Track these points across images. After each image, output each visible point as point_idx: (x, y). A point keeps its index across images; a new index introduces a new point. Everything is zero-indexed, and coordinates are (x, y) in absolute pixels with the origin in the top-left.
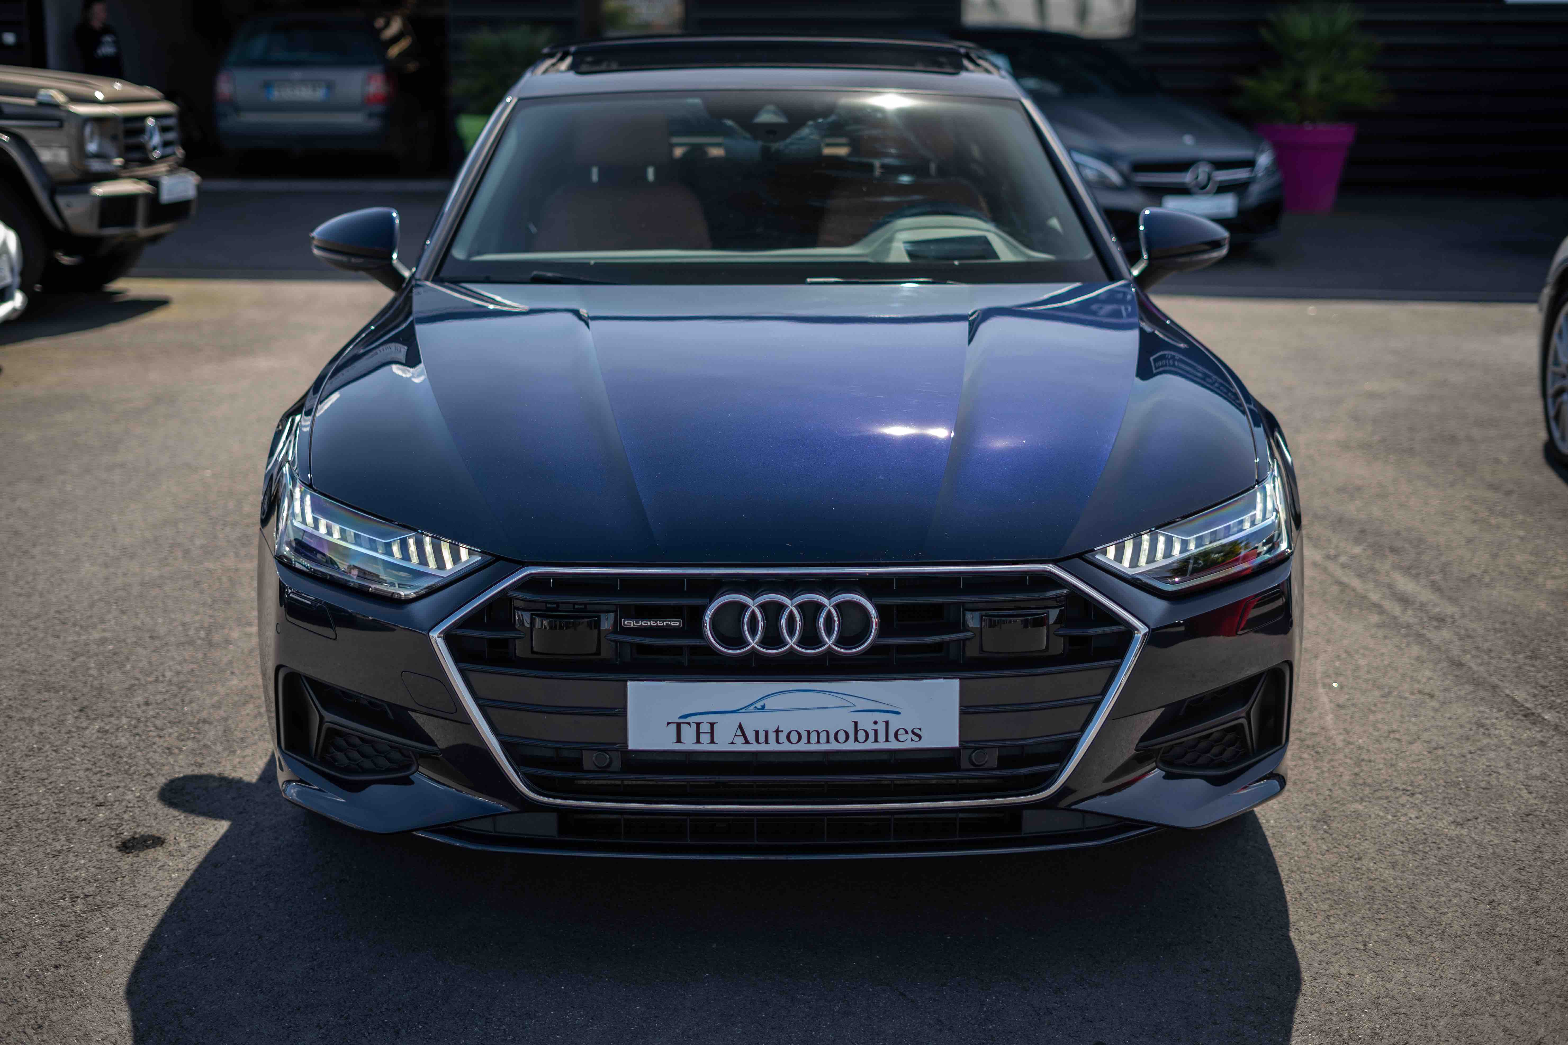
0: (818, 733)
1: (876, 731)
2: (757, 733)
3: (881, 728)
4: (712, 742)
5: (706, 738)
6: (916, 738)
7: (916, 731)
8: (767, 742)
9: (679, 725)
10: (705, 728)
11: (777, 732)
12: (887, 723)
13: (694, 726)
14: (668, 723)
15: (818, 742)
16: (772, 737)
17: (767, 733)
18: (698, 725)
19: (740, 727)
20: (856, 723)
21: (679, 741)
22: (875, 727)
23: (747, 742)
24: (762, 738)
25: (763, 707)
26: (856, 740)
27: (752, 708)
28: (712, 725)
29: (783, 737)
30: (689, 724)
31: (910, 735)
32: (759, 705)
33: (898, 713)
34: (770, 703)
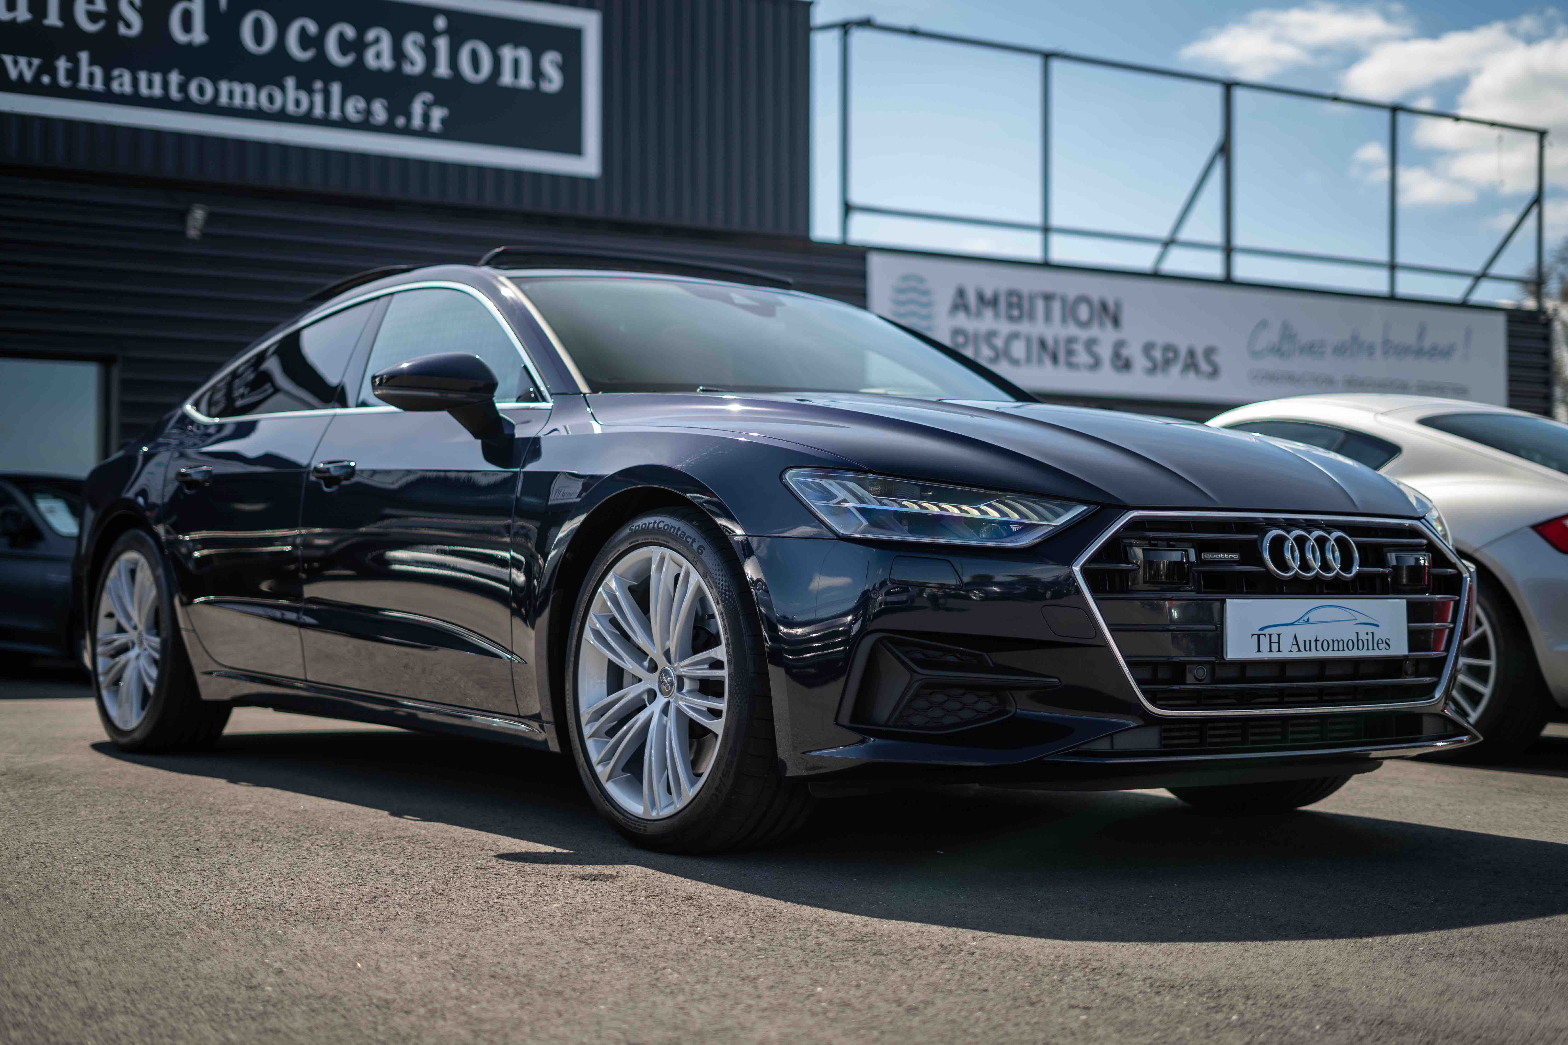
0: (1338, 642)
1: (1368, 640)
2: (1305, 641)
3: (1370, 637)
4: (1279, 651)
5: (1275, 647)
6: (1387, 647)
7: (1387, 641)
8: (1310, 650)
9: (1259, 635)
10: (1275, 639)
11: (1316, 641)
12: (1373, 633)
13: (1268, 636)
14: (1253, 635)
15: (1338, 650)
16: (1313, 644)
17: (1310, 641)
18: (1270, 635)
19: (1295, 637)
20: (1357, 633)
21: (1259, 651)
22: (1367, 637)
23: (1299, 650)
24: (1308, 648)
25: (1308, 619)
26: (1358, 648)
27: (1301, 621)
28: (1279, 635)
29: (1319, 644)
30: (1265, 635)
31: (1385, 645)
32: (1305, 618)
33: (1378, 626)
34: (1313, 617)
